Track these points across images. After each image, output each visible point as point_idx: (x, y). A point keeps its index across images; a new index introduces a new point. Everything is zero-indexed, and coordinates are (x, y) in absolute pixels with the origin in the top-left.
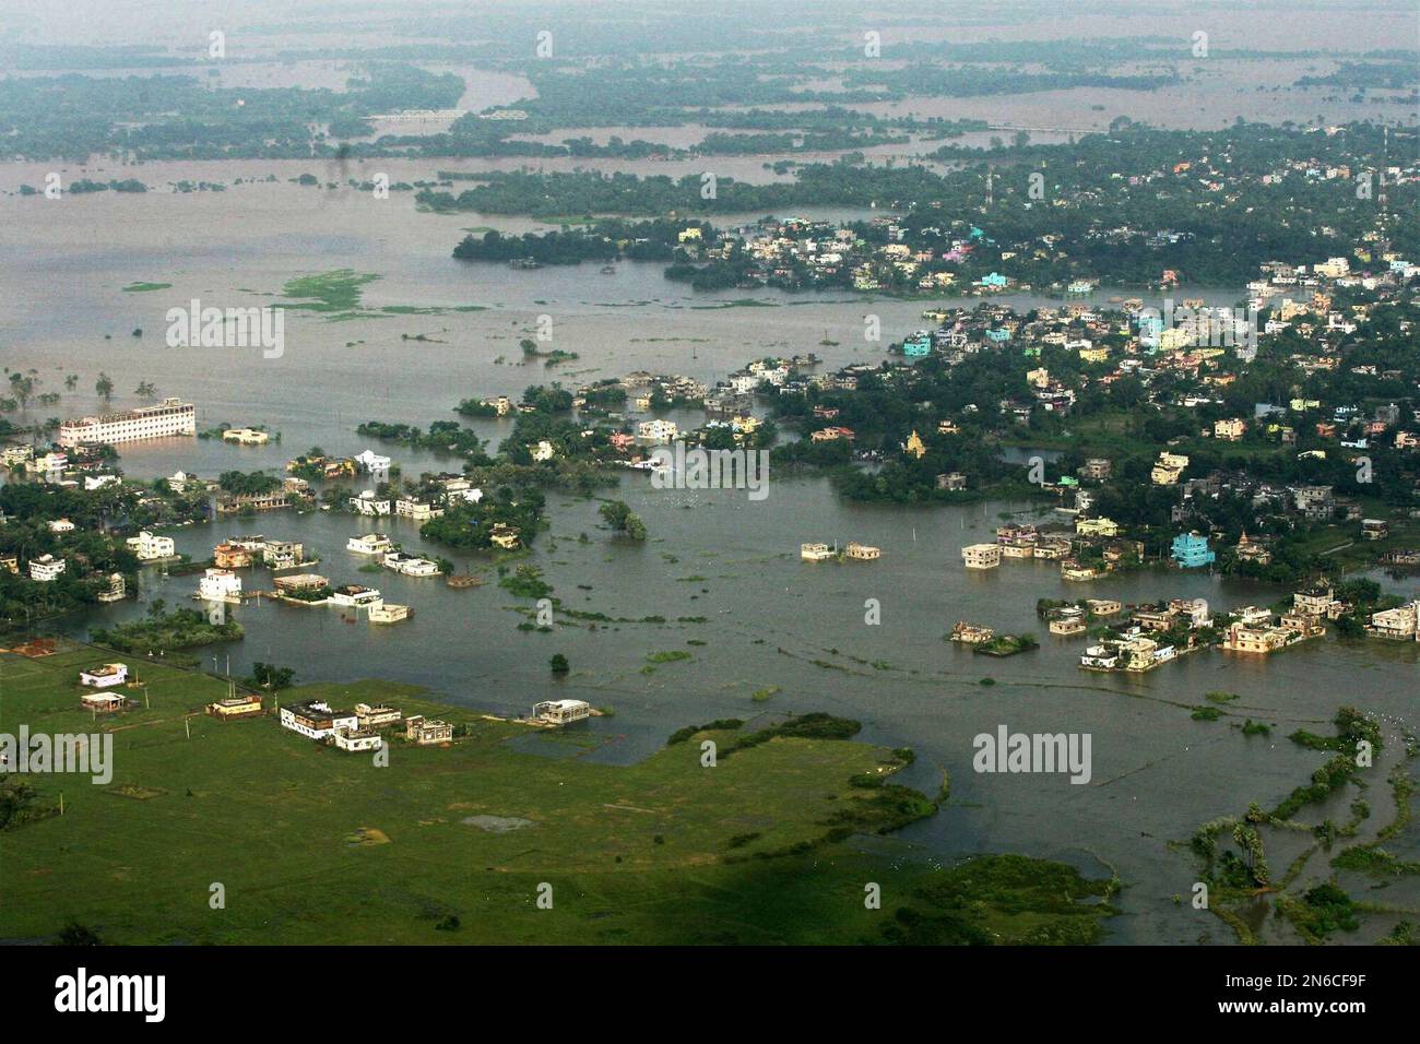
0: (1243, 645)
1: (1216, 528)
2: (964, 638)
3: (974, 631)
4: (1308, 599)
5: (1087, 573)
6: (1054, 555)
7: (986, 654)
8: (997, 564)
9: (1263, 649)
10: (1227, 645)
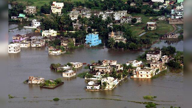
0: (142, 76)
1: (94, 30)
2: (33, 82)
3: (37, 79)
4: (153, 56)
5: (59, 52)
6: (40, 46)
7: (46, 88)
8: (20, 51)
9: (150, 77)
10: (135, 76)
